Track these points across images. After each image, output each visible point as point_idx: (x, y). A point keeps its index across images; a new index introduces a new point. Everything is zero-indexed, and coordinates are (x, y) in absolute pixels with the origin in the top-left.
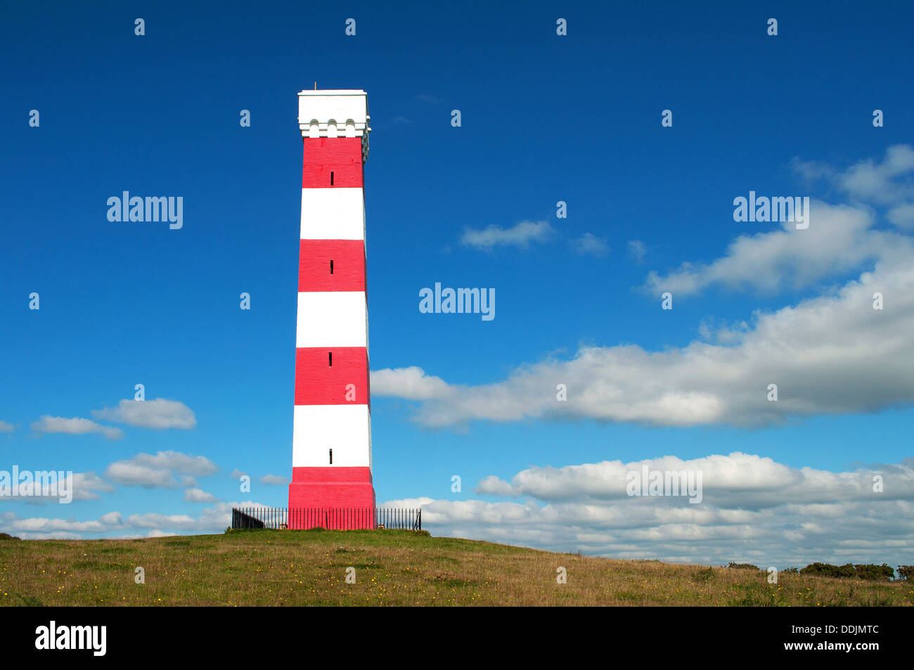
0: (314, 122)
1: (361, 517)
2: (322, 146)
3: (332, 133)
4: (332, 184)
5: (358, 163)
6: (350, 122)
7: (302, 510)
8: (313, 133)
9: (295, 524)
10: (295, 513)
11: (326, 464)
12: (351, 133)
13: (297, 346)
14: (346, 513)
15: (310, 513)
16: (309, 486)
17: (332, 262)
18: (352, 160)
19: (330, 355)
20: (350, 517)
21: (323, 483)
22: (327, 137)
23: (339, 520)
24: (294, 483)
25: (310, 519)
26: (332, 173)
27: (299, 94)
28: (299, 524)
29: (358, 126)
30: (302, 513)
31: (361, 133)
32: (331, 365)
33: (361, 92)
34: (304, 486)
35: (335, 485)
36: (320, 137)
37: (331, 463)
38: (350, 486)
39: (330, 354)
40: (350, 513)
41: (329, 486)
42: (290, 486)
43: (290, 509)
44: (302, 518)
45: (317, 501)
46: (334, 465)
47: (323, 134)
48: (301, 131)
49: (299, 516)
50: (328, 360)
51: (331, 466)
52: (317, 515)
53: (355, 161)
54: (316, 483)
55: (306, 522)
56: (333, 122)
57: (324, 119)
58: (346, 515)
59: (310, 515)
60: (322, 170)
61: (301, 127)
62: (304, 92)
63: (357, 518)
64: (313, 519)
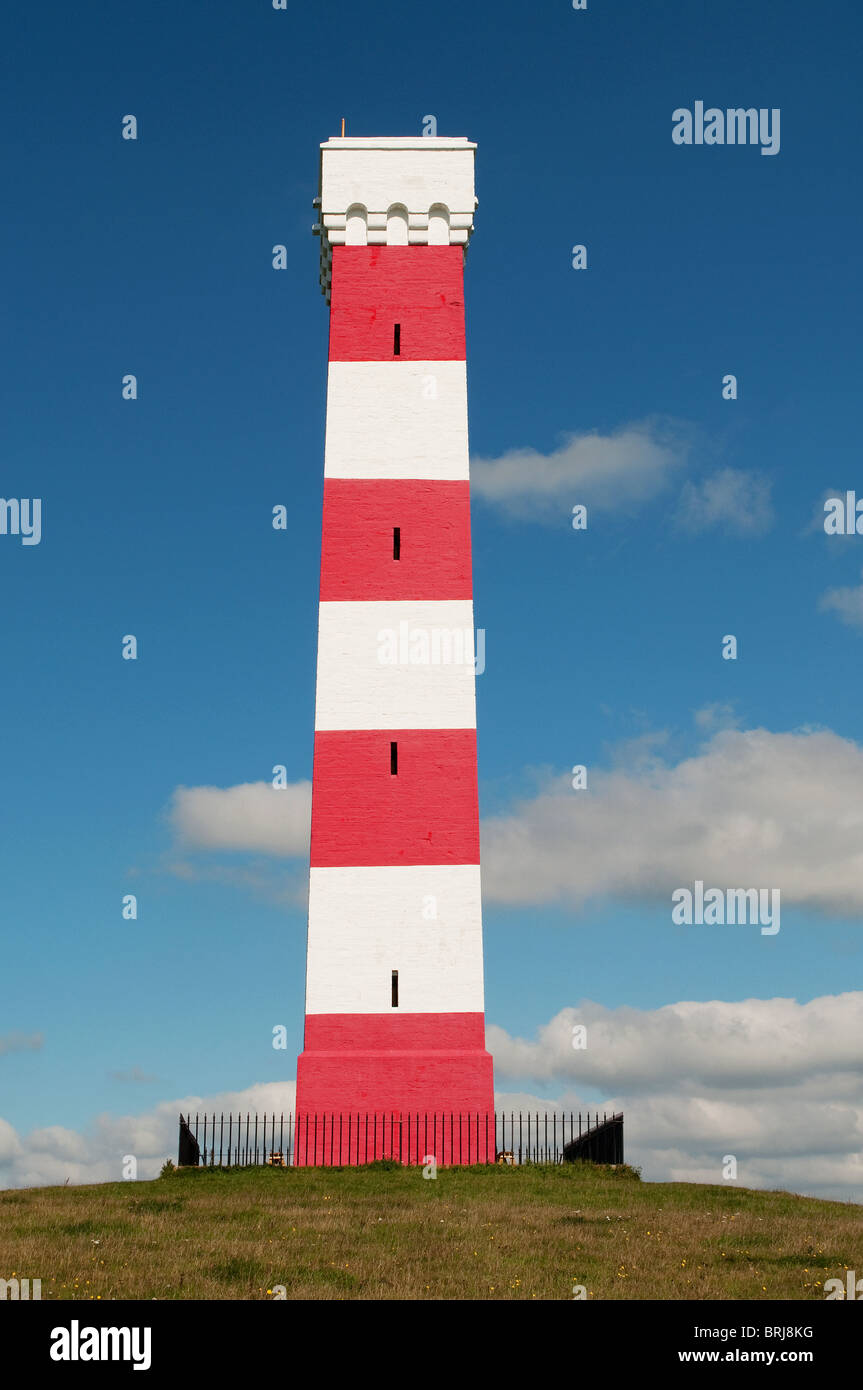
0: (358, 210)
1: (465, 1135)
2: (374, 264)
3: (397, 235)
4: (398, 353)
5: (457, 304)
6: (439, 210)
7: (329, 1119)
8: (353, 234)
9: (311, 1153)
10: (312, 1126)
11: (386, 1008)
12: (439, 234)
13: (318, 728)
14: (431, 1124)
15: (346, 1126)
16: (346, 1060)
17: (397, 531)
18: (443, 298)
19: (394, 749)
20: (439, 1136)
21: (375, 1054)
22: (385, 245)
23: (414, 1141)
24: (309, 1054)
25: (345, 1140)
26: (397, 327)
27: (322, 145)
28: (319, 1153)
29: (455, 220)
30: (328, 1125)
31: (462, 236)
32: (394, 771)
33: (462, 141)
34: (332, 1059)
35: (406, 1058)
36: (370, 245)
37: (395, 1003)
38: (442, 1061)
39: (394, 746)
40: (439, 1125)
41: (391, 1059)
42: (299, 1059)
43: (299, 1118)
44: (328, 1139)
45: (364, 1095)
46: (401, 1009)
47: (377, 237)
48: (327, 230)
49: (320, 1133)
50: (389, 760)
51: (395, 1010)
52: (363, 1130)
53: (450, 299)
54: (362, 1053)
55: (336, 1147)
56: (398, 210)
57: (378, 203)
58: (431, 1130)
59: (346, 1131)
60: (373, 318)
61: (328, 221)
62: (333, 142)
63: (456, 1136)
64: (354, 1140)
